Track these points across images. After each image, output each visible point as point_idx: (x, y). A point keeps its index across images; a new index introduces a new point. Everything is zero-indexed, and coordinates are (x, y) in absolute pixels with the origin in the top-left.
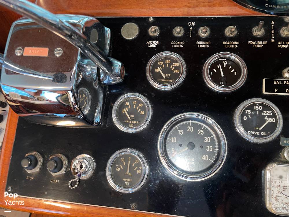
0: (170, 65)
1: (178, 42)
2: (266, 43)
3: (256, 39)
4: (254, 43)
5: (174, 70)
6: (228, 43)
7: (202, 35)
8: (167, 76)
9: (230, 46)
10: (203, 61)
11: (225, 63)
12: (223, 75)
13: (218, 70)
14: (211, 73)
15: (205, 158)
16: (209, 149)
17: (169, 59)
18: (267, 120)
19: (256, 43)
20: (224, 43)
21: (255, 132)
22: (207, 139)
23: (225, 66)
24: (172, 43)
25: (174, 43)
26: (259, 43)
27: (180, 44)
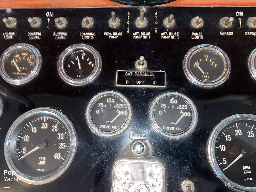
0: (26, 57)
1: (35, 33)
2: (121, 34)
3: (112, 31)
4: (110, 34)
5: (30, 62)
6: (85, 34)
7: (59, 26)
8: (23, 69)
9: (86, 38)
10: (59, 53)
11: (83, 55)
12: (80, 68)
13: (76, 62)
14: (69, 65)
15: (57, 156)
16: (61, 146)
17: (25, 51)
18: (119, 113)
19: (112, 34)
20: (81, 34)
21: (107, 126)
22: (60, 136)
23: (83, 58)
24: (29, 34)
25: (31, 34)
26: (114, 34)
27: (36, 36)
